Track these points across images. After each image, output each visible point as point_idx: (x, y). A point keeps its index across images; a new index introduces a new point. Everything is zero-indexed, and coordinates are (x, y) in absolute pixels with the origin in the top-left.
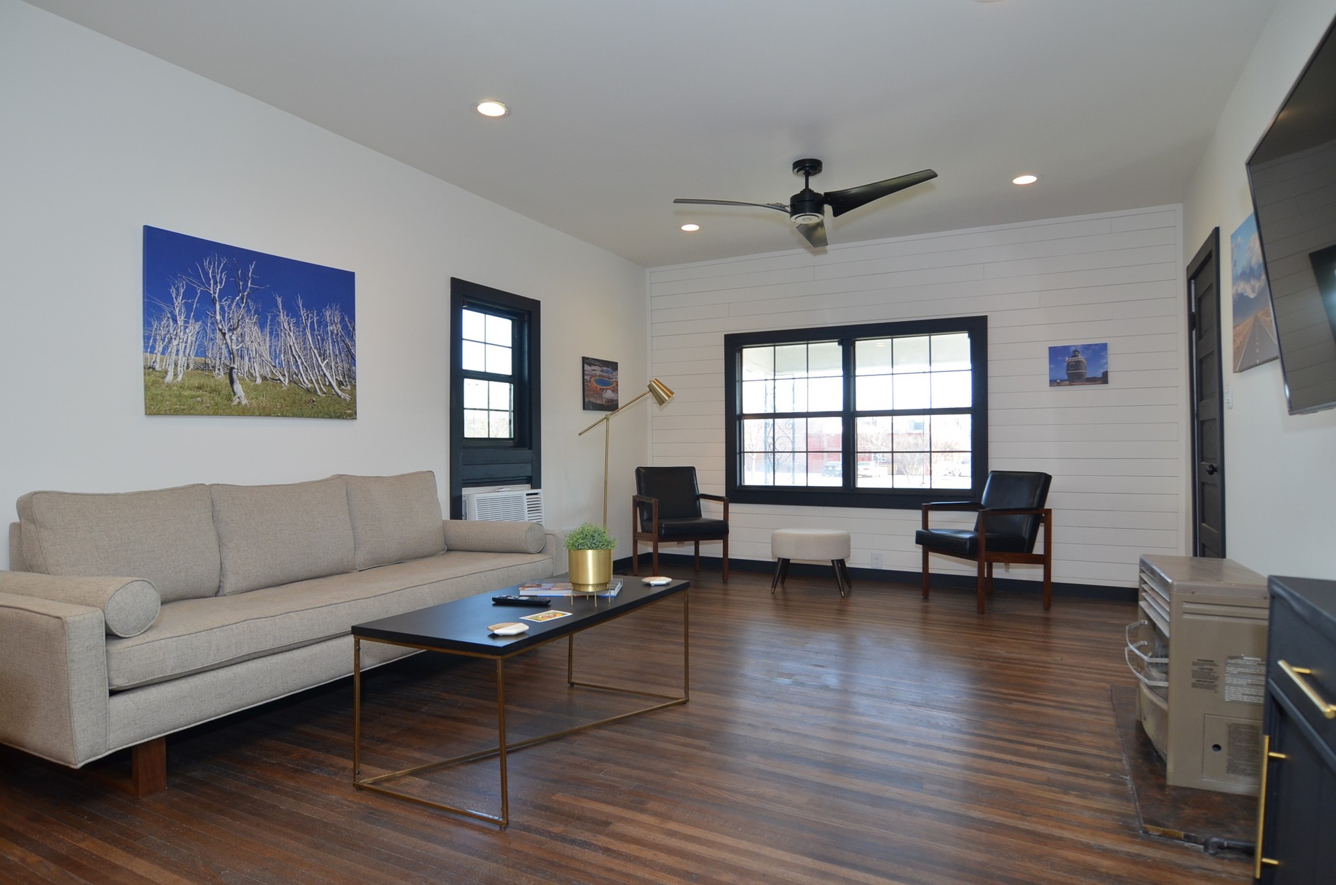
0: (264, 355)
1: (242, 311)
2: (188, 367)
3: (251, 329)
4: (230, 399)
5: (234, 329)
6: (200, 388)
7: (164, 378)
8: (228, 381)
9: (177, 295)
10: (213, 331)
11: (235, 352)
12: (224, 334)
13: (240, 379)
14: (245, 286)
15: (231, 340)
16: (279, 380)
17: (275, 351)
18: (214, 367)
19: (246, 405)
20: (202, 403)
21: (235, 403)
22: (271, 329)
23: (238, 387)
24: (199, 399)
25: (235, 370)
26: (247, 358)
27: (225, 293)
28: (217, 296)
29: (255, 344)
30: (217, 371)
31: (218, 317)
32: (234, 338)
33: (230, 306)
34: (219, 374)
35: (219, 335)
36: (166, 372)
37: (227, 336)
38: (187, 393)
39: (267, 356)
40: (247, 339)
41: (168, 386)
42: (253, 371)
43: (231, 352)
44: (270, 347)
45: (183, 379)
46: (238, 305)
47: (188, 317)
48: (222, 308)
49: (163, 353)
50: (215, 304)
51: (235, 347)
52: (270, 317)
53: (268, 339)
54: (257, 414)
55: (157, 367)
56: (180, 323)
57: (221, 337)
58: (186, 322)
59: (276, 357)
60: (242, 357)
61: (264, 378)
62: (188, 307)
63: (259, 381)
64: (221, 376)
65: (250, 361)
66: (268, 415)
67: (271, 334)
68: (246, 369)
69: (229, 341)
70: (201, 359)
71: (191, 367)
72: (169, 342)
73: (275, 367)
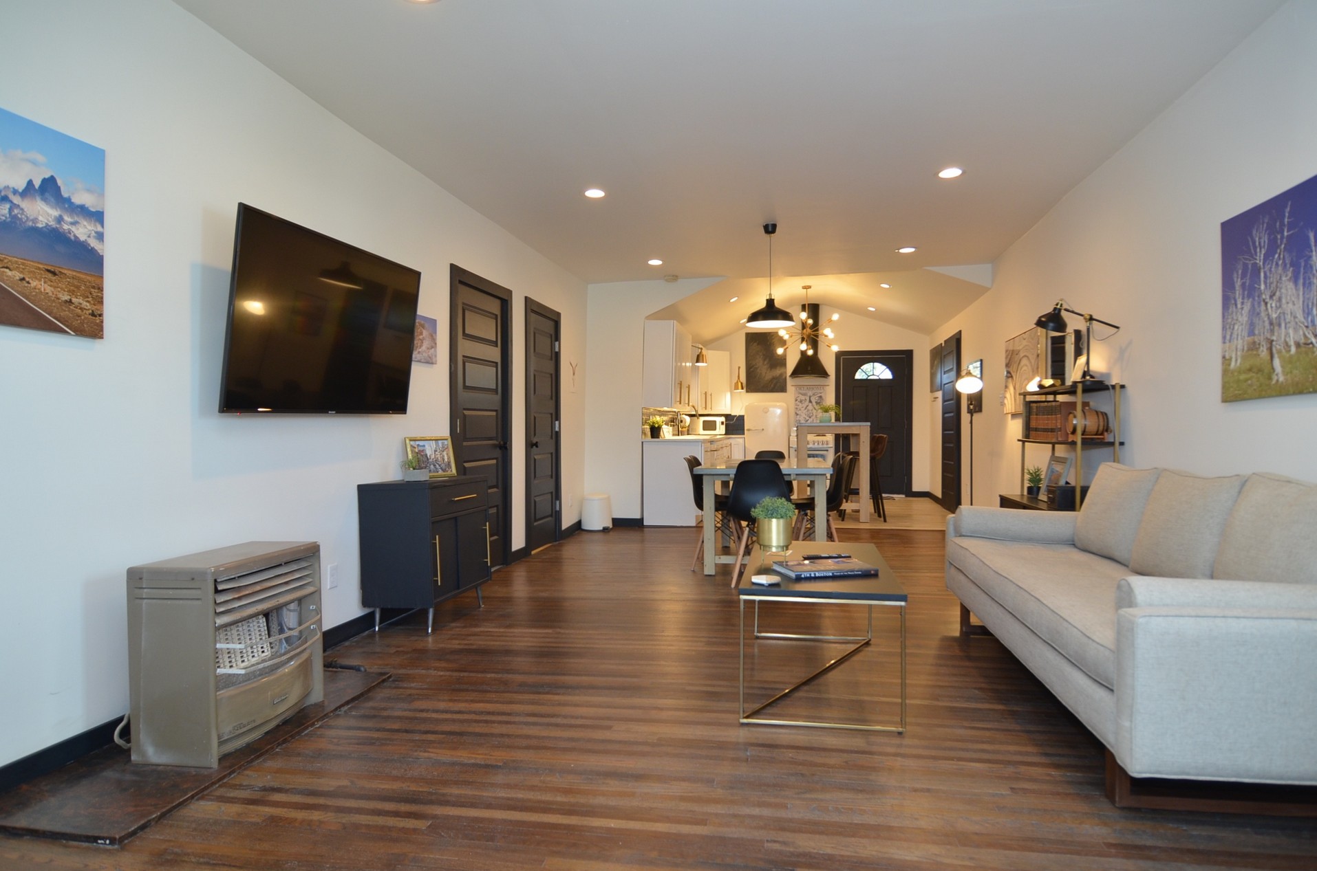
0: (1298, 315)
1: (1280, 268)
2: (1243, 349)
3: (1288, 289)
4: (1270, 378)
5: (1274, 294)
6: (1250, 370)
7: (1229, 365)
8: (1269, 358)
9: (1238, 278)
10: (1259, 303)
11: (1274, 321)
12: (1266, 304)
13: (1279, 352)
14: (1282, 238)
15: (1272, 307)
16: (1312, 343)
17: (1308, 306)
18: (1259, 344)
19: (1282, 383)
20: (1251, 385)
21: (1274, 382)
22: (1304, 279)
23: (1277, 363)
24: (1249, 382)
25: (1274, 343)
26: (1283, 325)
27: (1269, 256)
28: (1261, 263)
29: (1290, 305)
30: (1262, 348)
31: (1263, 287)
32: (1274, 305)
33: (1270, 271)
34: (1263, 351)
35: (1263, 307)
36: (1231, 359)
37: (1269, 305)
38: (1242, 377)
39: (1300, 316)
40: (1284, 301)
41: (1232, 372)
42: (1288, 340)
43: (1271, 324)
44: (1304, 302)
45: (1240, 364)
46: (1277, 264)
47: (1243, 299)
48: (1266, 277)
49: (1230, 342)
50: (1259, 273)
51: (1274, 316)
52: (1303, 264)
53: (1301, 293)
54: (1291, 391)
55: (1227, 357)
56: (1239, 306)
57: (1265, 308)
58: (1243, 303)
59: (1308, 314)
60: (1279, 325)
61: (1298, 345)
62: (1243, 285)
63: (1293, 349)
64: (1264, 352)
65: (1286, 328)
66: (1301, 393)
67: (1304, 285)
68: (1283, 339)
69: (1270, 310)
70: (1250, 339)
71: (1246, 348)
72: (1233, 329)
73: (1307, 327)
